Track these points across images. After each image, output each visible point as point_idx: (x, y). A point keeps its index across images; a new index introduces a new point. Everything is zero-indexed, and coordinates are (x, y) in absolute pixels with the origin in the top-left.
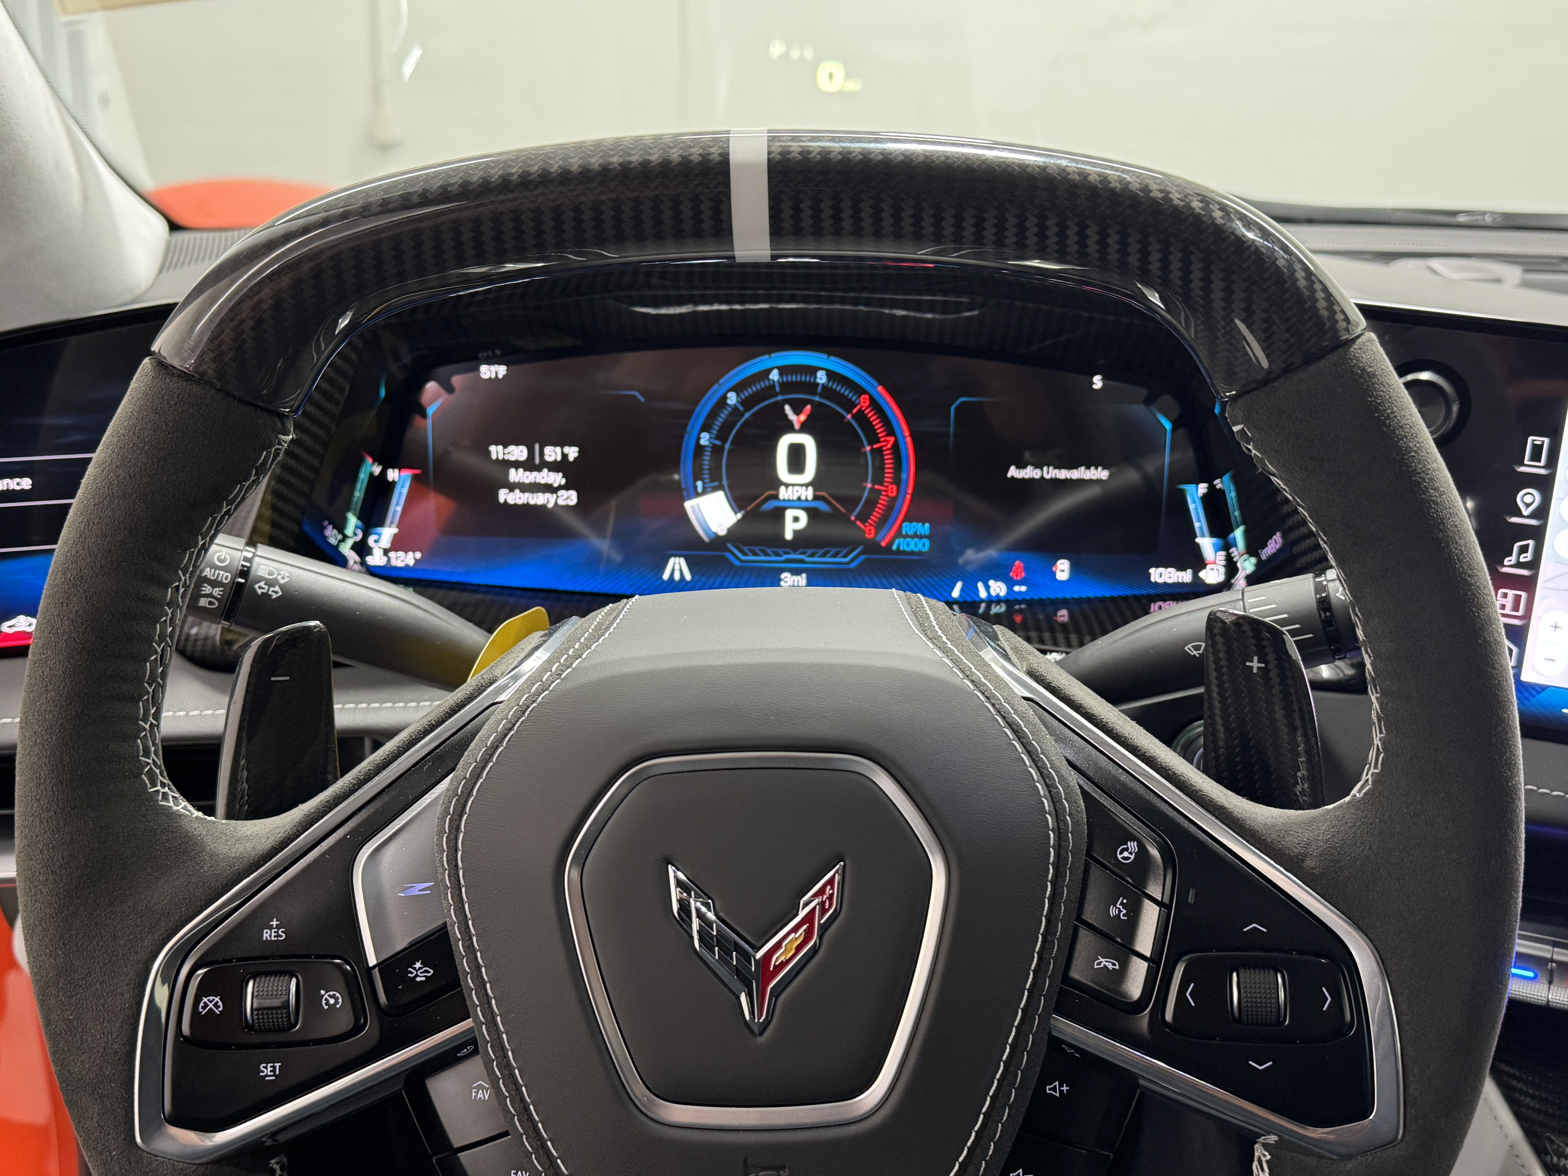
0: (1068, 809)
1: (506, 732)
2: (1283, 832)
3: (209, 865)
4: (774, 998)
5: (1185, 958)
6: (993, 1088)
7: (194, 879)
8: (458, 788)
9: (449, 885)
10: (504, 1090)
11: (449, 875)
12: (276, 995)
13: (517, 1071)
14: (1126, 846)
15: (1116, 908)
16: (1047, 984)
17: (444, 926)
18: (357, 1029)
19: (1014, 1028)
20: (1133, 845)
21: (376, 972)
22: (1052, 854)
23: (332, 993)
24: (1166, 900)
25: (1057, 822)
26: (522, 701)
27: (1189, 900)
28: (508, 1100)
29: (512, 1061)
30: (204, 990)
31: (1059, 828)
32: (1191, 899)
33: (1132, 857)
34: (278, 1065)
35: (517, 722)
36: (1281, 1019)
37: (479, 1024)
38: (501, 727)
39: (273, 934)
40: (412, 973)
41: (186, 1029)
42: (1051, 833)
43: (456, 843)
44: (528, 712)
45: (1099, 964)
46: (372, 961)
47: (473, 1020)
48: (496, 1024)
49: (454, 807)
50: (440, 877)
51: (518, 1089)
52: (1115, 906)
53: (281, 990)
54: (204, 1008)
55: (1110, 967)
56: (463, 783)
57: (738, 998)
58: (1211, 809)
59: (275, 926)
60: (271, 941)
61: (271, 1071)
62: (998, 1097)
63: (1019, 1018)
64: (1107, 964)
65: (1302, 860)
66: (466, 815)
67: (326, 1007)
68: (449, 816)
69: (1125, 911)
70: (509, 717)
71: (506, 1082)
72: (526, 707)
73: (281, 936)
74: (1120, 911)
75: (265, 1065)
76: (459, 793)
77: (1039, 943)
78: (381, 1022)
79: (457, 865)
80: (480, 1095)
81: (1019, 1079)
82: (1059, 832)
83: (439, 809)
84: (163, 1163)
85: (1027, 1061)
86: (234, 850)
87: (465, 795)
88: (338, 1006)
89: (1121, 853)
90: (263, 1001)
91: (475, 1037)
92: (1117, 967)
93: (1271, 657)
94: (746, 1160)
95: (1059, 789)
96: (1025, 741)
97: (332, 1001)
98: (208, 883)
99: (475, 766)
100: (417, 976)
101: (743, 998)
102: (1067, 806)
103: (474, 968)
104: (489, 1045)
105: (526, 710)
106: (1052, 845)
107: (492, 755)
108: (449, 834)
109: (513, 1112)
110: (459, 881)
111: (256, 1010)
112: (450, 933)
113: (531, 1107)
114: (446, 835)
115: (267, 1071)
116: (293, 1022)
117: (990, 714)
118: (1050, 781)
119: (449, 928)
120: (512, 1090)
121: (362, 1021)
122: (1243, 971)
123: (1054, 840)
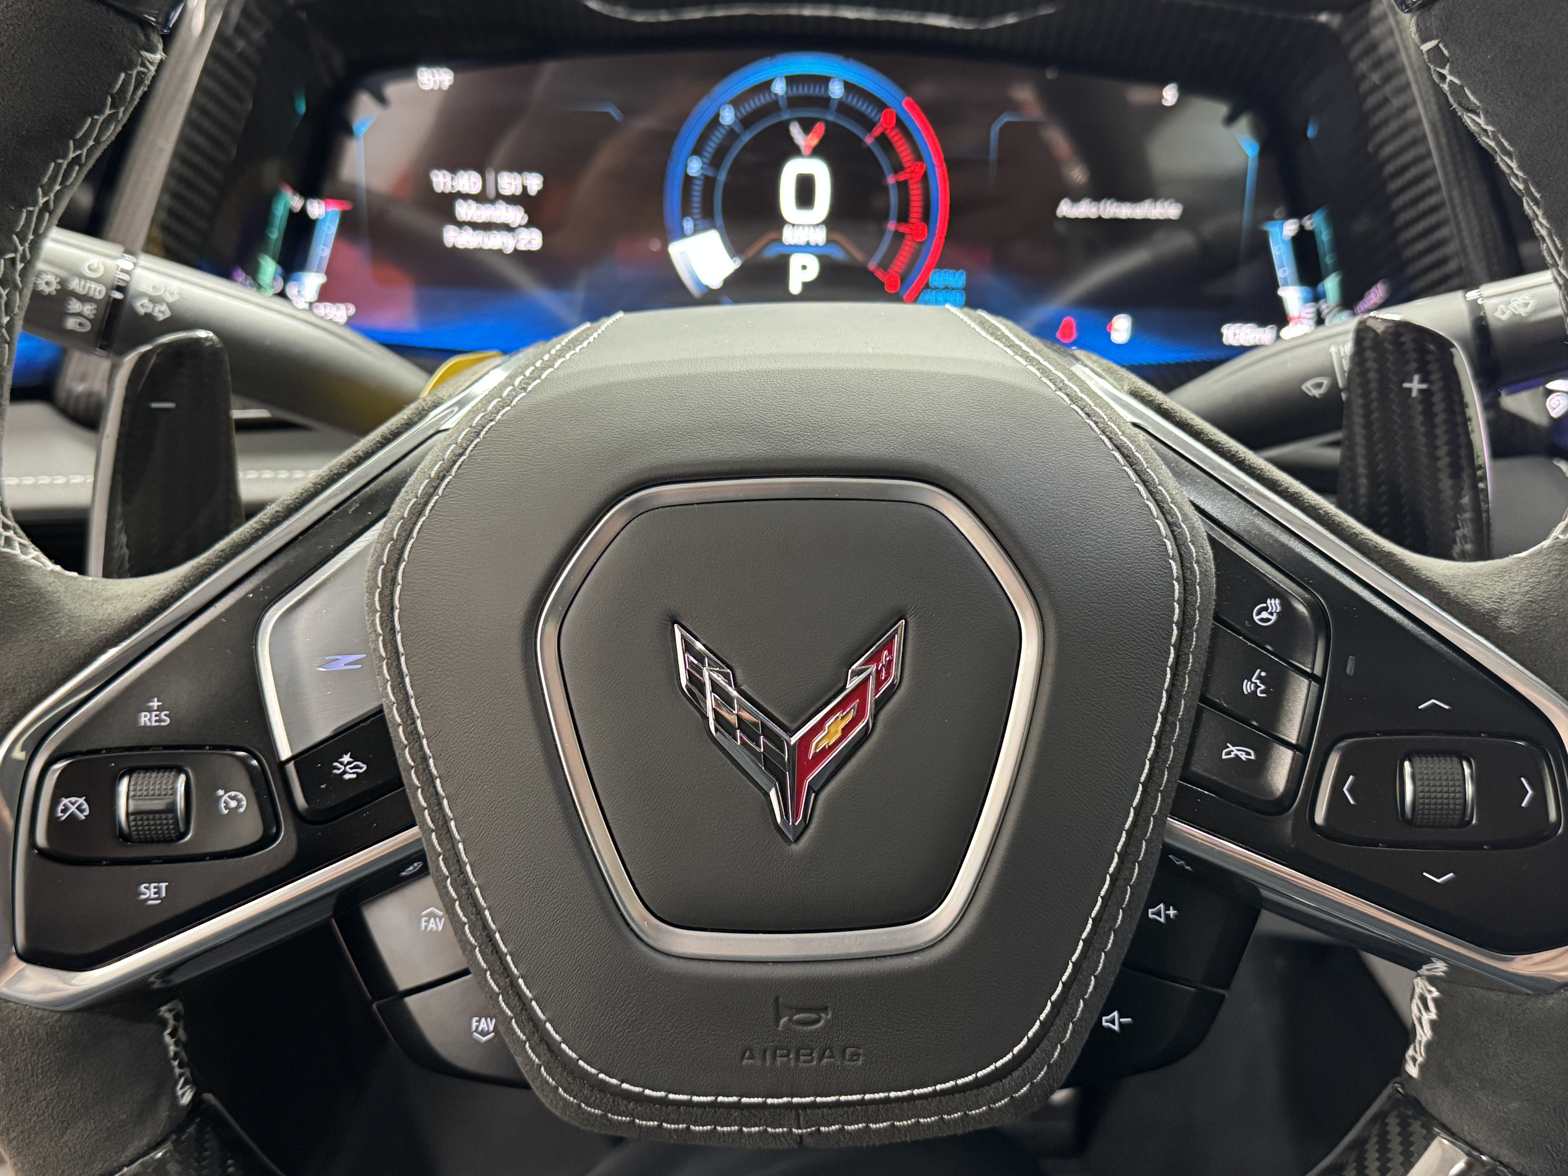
0: (1194, 554)
1: (454, 458)
2: (1468, 584)
3: (68, 628)
4: (813, 795)
5: (1342, 744)
6: (1097, 908)
7: (47, 647)
8: (393, 530)
9: (384, 654)
10: (461, 915)
11: (383, 641)
12: (159, 795)
13: (477, 890)
14: (1264, 605)
15: (1252, 682)
16: (1166, 777)
17: (380, 711)
18: (267, 840)
19: (1124, 832)
20: (1274, 604)
21: (291, 767)
22: (1177, 611)
23: (233, 793)
24: (1318, 671)
25: (1183, 570)
26: (475, 422)
27: (1348, 671)
28: (467, 927)
29: (472, 877)
30: (63, 789)
31: (1184, 577)
32: (1350, 669)
33: (1274, 618)
34: (163, 885)
35: (469, 445)
36: (1467, 819)
37: (427, 831)
38: (448, 453)
39: (154, 718)
40: (339, 769)
41: (41, 839)
42: (1175, 583)
43: (392, 600)
44: (483, 433)
45: (1229, 753)
46: (285, 752)
47: (420, 827)
48: (449, 830)
49: (388, 554)
50: (372, 646)
51: (479, 912)
52: (1250, 680)
53: (165, 789)
54: (64, 811)
55: (1244, 757)
56: (399, 524)
57: (767, 795)
58: (1376, 557)
59: (156, 708)
60: (151, 727)
61: (155, 893)
62: (1101, 920)
63: (1130, 819)
64: (1239, 753)
65: (1496, 618)
66: (404, 563)
67: (226, 812)
68: (382, 567)
69: (1263, 687)
70: (459, 441)
71: (462, 904)
72: (480, 428)
73: (164, 721)
74: (1257, 687)
75: (147, 885)
76: (395, 536)
77: (1158, 724)
78: (299, 832)
79: (393, 628)
80: (432, 925)
81: (1127, 897)
82: (1185, 583)
83: (369, 560)
84: (16, 1010)
85: (1138, 874)
86: (100, 611)
87: (403, 539)
88: (242, 810)
89: (1259, 613)
90: (140, 802)
91: (423, 850)
92: (1253, 757)
93: (1435, 376)
94: (777, 999)
95: (1183, 528)
96: (1138, 468)
97: (233, 804)
98: (67, 652)
99: (415, 502)
100: (345, 772)
101: (773, 794)
102: (1194, 550)
103: (419, 760)
104: (441, 858)
105: (481, 430)
106: (1176, 599)
107: (436, 488)
108: (382, 589)
109: (473, 942)
110: (397, 648)
111: (133, 814)
112: (388, 717)
113: (497, 936)
114: (379, 590)
115: (150, 892)
116: (182, 829)
117: (1094, 434)
118: (1172, 518)
119: (386, 711)
120: (472, 914)
121: (274, 830)
122: (1417, 758)
123: (1180, 593)
